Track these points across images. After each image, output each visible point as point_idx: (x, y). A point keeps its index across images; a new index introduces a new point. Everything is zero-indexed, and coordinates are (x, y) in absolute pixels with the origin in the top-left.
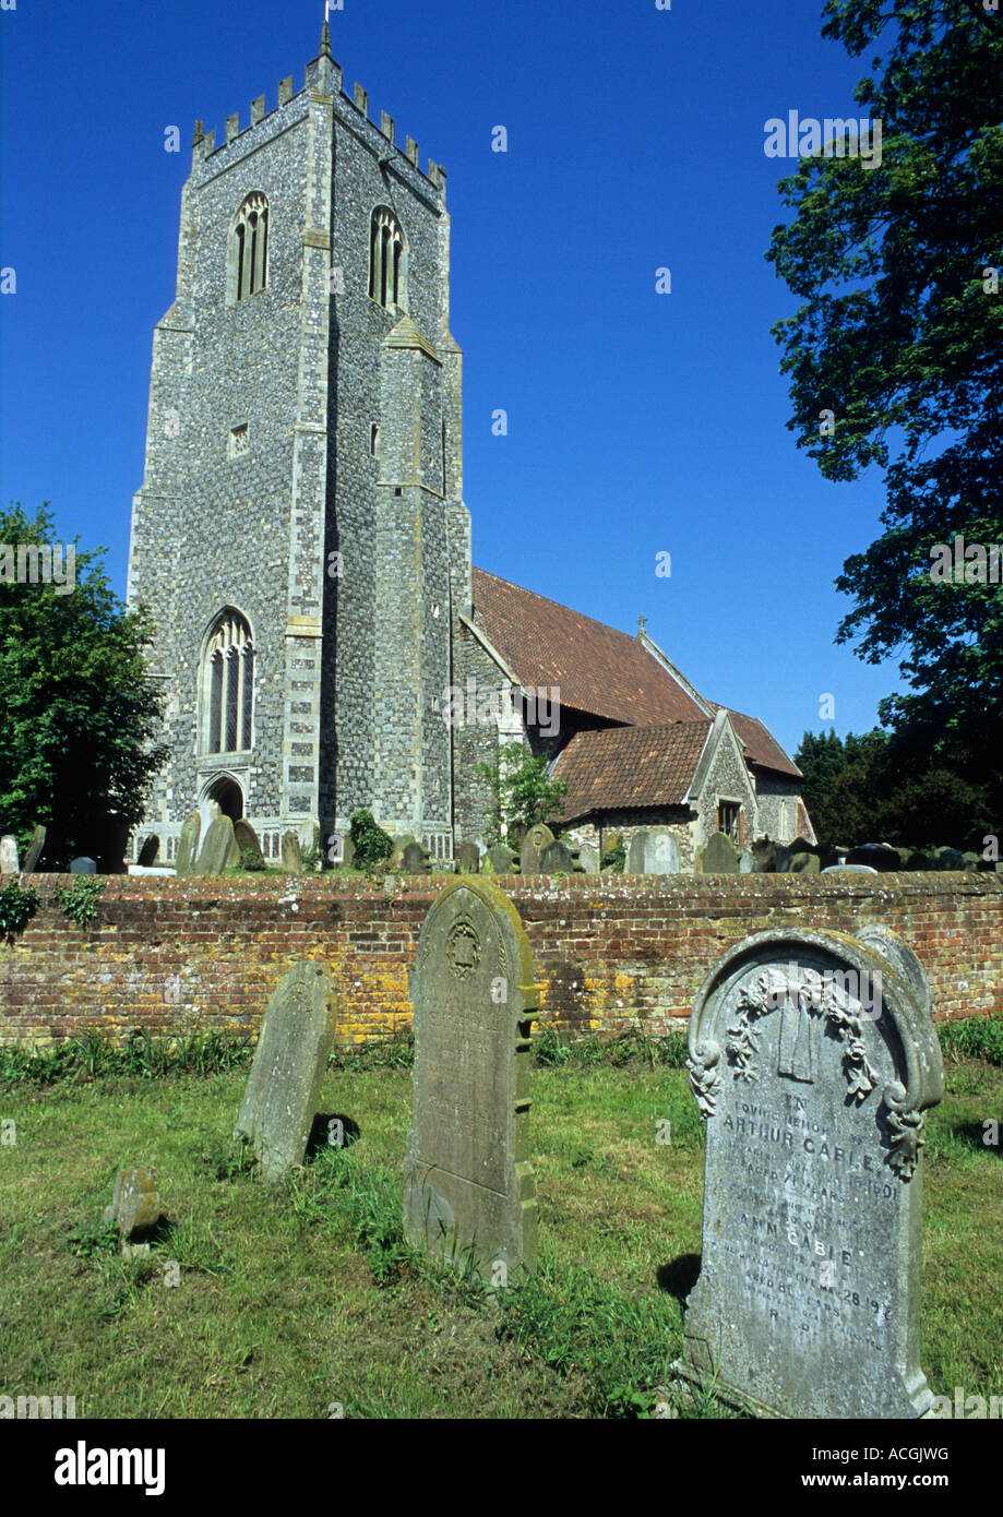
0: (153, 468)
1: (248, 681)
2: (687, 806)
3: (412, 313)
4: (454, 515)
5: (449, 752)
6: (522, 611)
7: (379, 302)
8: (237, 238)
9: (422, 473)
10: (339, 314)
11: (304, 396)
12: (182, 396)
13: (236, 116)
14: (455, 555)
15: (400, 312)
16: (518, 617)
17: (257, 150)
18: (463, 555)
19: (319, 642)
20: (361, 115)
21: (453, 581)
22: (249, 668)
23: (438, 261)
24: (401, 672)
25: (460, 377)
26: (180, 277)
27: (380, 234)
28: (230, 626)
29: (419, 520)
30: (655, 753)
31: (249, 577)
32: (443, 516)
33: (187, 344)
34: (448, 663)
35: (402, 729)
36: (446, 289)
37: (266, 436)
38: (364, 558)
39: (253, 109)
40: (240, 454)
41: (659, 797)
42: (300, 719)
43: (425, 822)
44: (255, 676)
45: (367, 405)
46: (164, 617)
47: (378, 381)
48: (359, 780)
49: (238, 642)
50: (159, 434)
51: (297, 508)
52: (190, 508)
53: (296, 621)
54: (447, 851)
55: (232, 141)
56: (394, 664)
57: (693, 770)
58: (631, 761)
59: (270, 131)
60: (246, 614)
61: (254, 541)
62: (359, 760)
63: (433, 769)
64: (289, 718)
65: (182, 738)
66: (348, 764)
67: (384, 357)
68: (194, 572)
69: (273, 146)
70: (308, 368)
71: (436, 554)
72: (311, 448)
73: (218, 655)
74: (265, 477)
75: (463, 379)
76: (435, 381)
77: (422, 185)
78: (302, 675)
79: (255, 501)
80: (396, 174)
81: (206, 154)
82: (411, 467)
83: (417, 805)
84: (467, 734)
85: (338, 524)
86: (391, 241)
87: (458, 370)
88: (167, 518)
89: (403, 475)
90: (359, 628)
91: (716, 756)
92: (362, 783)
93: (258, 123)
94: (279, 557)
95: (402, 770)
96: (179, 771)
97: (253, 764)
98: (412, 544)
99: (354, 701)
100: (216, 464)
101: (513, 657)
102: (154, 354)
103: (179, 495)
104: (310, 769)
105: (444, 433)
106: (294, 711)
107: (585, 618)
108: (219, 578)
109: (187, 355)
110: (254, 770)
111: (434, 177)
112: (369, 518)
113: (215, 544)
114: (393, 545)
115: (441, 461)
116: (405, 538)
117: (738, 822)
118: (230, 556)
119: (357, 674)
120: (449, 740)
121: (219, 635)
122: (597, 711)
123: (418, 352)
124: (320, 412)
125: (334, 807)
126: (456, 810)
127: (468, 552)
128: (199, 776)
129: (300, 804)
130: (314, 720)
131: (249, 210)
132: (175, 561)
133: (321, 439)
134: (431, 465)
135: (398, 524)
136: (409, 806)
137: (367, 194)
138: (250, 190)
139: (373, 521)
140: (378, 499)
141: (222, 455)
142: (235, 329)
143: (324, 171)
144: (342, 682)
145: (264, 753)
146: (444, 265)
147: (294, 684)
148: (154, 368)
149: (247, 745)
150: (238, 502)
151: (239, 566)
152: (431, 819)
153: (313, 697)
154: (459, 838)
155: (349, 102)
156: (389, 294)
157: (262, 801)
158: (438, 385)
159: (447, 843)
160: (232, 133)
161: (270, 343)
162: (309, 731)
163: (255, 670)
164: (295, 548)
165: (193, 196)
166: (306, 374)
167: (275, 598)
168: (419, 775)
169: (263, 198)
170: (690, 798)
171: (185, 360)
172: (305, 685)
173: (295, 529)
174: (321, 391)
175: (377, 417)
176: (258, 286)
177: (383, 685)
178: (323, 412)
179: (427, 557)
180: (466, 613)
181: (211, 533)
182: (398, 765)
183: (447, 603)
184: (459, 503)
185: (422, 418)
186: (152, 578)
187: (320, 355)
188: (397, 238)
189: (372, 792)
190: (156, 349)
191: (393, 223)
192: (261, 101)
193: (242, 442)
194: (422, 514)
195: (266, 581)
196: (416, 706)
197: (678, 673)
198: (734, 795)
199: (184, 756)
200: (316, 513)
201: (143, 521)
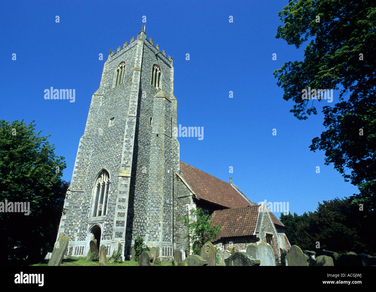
0: (87, 130)
1: (107, 193)
2: (255, 236)
3: (163, 90)
4: (174, 143)
5: (172, 217)
6: (195, 174)
7: (154, 86)
8: (117, 73)
9: (165, 130)
10: (142, 88)
11: (130, 107)
12: (98, 111)
13: (120, 47)
14: (175, 155)
15: (160, 89)
16: (194, 175)
17: (124, 53)
18: (177, 155)
19: (129, 178)
20: (151, 44)
21: (174, 162)
22: (108, 188)
23: (171, 78)
24: (157, 190)
25: (176, 106)
26: (101, 82)
27: (155, 70)
28: (104, 175)
29: (164, 143)
30: (241, 217)
31: (111, 160)
32: (171, 143)
33: (101, 98)
34: (172, 187)
35: (157, 209)
36: (173, 84)
37: (119, 120)
38: (146, 154)
39: (124, 45)
40: (112, 125)
41: (245, 233)
42: (121, 204)
43: (163, 242)
44: (109, 191)
45: (149, 111)
46: (85, 173)
47: (153, 106)
48: (141, 226)
49: (106, 180)
50: (90, 121)
51: (126, 138)
52: (96, 141)
53: (123, 172)
54: (171, 253)
55: (118, 52)
56: (154, 187)
57: (256, 222)
58: (233, 220)
59: (128, 49)
60: (109, 171)
61: (113, 149)
62: (142, 219)
63: (167, 223)
64: (118, 204)
65: (85, 211)
66: (138, 221)
67: (155, 100)
68: (95, 159)
69: (128, 51)
70: (132, 100)
71: (169, 154)
72: (131, 121)
73: (99, 184)
74: (118, 131)
75: (177, 107)
76: (169, 106)
77: (167, 61)
78: (123, 189)
79: (114, 138)
80: (160, 57)
81: (112, 56)
82: (162, 129)
83: (161, 236)
84: (178, 211)
85: (139, 144)
86: (158, 72)
87: (176, 104)
88: (89, 144)
89: (159, 131)
90: (144, 176)
91: (263, 218)
92: (142, 227)
93: (125, 47)
94: (120, 153)
95: (156, 223)
96: (83, 223)
97: (106, 220)
98: (161, 150)
99: (141, 199)
100: (105, 128)
101: (193, 186)
102: (92, 101)
103: (94, 137)
104: (123, 222)
105: (172, 121)
106: (119, 201)
107: (214, 177)
108: (102, 161)
109: (101, 101)
110: (106, 223)
111: (170, 59)
112: (149, 143)
113: (102, 151)
114: (155, 151)
115: (170, 127)
116: (159, 149)
117: (273, 242)
118: (106, 154)
119: (142, 190)
120: (172, 213)
121: (100, 178)
122: (220, 204)
123: (164, 98)
124: (135, 111)
125: (132, 236)
126: (174, 238)
127: (179, 154)
128: (88, 225)
129: (119, 235)
130: (126, 205)
131: (120, 66)
132: (90, 156)
133: (134, 118)
134: (168, 128)
135: (157, 145)
136: (158, 236)
137: (152, 61)
138: (121, 61)
139: (150, 144)
140: (152, 137)
141: (107, 126)
142: (114, 93)
143: (140, 54)
144: (137, 193)
145: (110, 217)
146: (172, 79)
147: (120, 192)
148: (91, 104)
149: (105, 214)
150: (110, 138)
151: (108, 157)
152: (166, 241)
153: (126, 197)
154: (175, 248)
155: (148, 41)
156: (157, 85)
157: (107, 234)
158: (170, 107)
159: (171, 250)
160: (118, 50)
161: (123, 96)
162: (124, 208)
163: (110, 189)
164: (124, 149)
165: (107, 65)
166: (131, 101)
167: (118, 166)
168: (162, 225)
169: (124, 62)
170: (256, 233)
171: (100, 102)
172: (124, 192)
173: (125, 144)
174: (135, 106)
175: (152, 115)
176: (121, 83)
177: (151, 194)
178: (136, 111)
179: (166, 154)
180: (178, 172)
181: (101, 148)
182: (155, 222)
183: (172, 169)
184: (176, 140)
185: (165, 115)
186: (83, 161)
187: (136, 96)
188: (160, 71)
189: (145, 231)
190: (93, 99)
191: (158, 68)
192: (126, 43)
193: (113, 122)
194: (165, 142)
195: (116, 161)
196: (161, 201)
197: (242, 194)
198: (270, 232)
199: (85, 218)
200: (131, 139)
201: (82, 145)
